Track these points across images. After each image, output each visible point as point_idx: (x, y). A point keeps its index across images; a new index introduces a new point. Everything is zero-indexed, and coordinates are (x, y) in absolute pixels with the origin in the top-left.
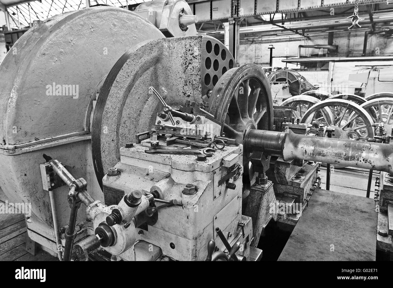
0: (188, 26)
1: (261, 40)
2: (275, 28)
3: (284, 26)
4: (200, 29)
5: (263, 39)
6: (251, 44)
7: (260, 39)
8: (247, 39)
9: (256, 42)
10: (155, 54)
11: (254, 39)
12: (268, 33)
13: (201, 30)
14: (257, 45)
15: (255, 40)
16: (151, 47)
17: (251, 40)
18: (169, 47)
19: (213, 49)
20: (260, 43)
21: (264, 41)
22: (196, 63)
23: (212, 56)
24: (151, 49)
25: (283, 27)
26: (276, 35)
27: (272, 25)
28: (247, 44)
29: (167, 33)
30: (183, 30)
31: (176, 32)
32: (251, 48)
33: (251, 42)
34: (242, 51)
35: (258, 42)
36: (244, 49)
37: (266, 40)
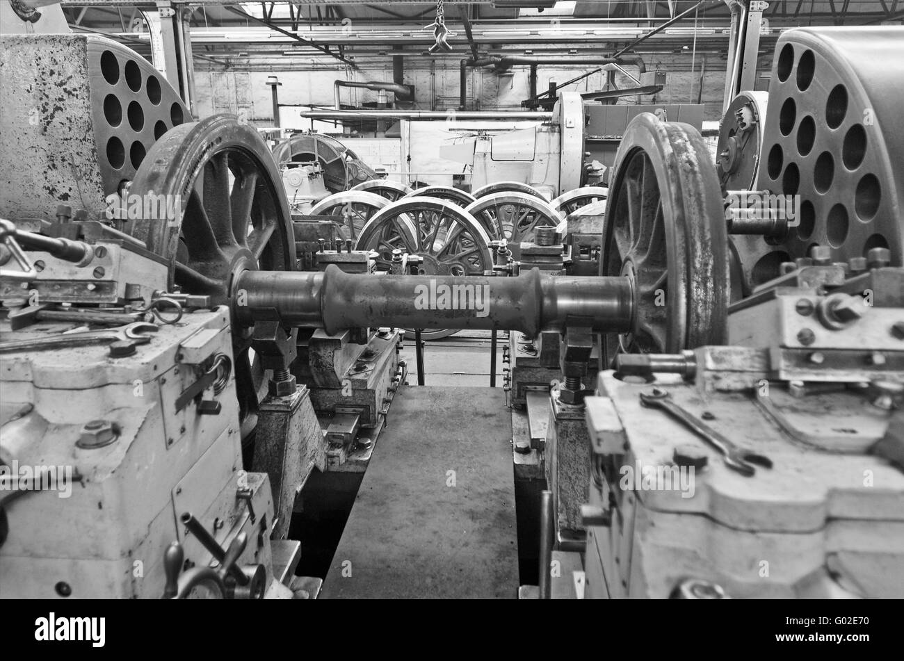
0: (39, 10)
1: (248, 64)
2: (277, 36)
3: (297, 33)
5: (252, 61)
6: (224, 70)
7: (245, 61)
8: (211, 57)
9: (236, 67)
11: (231, 58)
12: (261, 49)
13: (80, 25)
14: (239, 75)
15: (232, 61)
17: (223, 61)
19: (122, 75)
20: (246, 70)
21: (254, 65)
22: (77, 109)
25: (295, 36)
26: (282, 53)
27: (269, 29)
28: (213, 70)
30: (24, 19)
31: (3, 22)
32: (226, 80)
33: (224, 66)
34: (203, 87)
35: (239, 67)
36: (208, 81)
37: (259, 65)
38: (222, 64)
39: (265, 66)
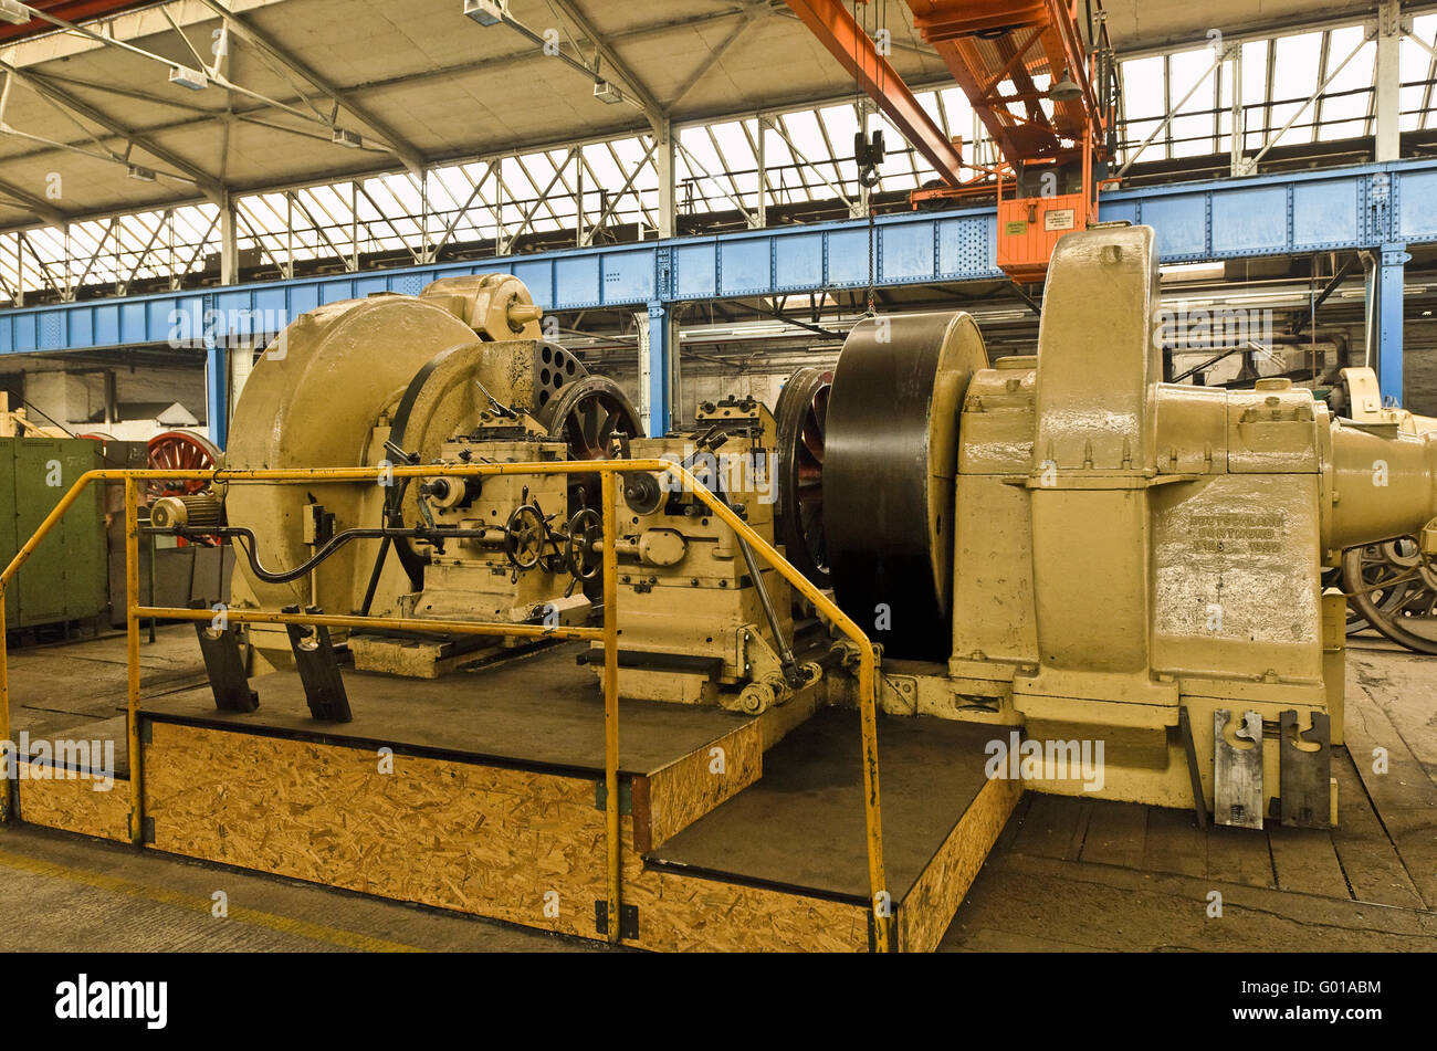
0: (524, 325)
1: (768, 365)
2: (793, 330)
3: (820, 325)
4: (575, 326)
5: (773, 362)
6: (739, 374)
7: (764, 362)
8: (722, 359)
9: (753, 369)
10: (470, 362)
11: (747, 359)
12: (784, 345)
13: (577, 329)
14: (756, 379)
15: (749, 362)
16: (466, 353)
17: (737, 363)
18: (491, 354)
19: (553, 358)
20: (764, 372)
21: (775, 366)
22: (528, 376)
23: (552, 367)
24: (466, 356)
25: (815, 328)
26: (805, 349)
27: (781, 322)
28: (725, 374)
29: (485, 336)
30: (514, 332)
31: (501, 333)
32: (739, 386)
33: (737, 369)
34: (711, 395)
35: (757, 369)
36: (717, 388)
37: (782, 365)
38: (737, 366)
39: (788, 367)
